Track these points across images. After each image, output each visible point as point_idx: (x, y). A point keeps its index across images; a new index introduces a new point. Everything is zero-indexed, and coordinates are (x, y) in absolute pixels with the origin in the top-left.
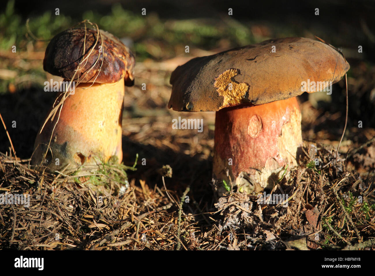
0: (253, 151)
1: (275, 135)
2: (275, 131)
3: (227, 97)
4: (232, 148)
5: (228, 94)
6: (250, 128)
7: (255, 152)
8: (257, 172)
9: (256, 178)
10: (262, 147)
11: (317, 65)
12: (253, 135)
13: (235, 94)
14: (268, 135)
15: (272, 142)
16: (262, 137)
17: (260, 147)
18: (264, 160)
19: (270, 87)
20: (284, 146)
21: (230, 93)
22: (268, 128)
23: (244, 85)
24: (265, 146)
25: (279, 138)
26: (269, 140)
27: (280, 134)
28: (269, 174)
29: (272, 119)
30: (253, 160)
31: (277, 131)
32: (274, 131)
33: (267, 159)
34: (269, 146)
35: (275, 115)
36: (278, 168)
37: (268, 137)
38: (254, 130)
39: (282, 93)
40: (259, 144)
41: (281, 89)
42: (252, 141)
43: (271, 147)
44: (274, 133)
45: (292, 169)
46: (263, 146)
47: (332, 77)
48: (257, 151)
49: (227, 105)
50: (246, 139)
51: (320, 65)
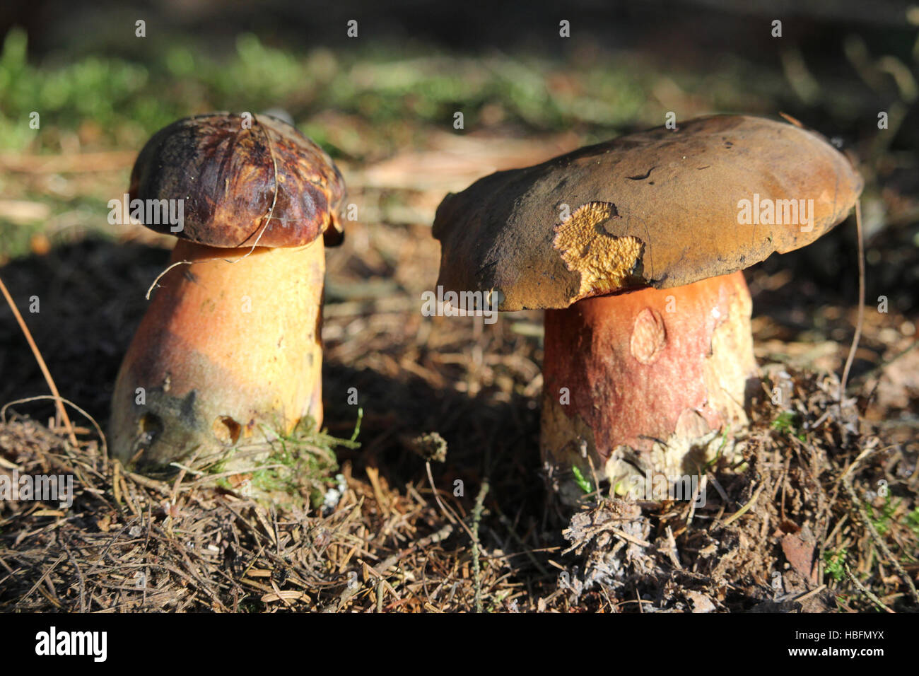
0: (647, 396)
1: (697, 356)
2: (697, 346)
3: (588, 273)
4: (594, 390)
5: (592, 266)
6: (637, 341)
7: (651, 397)
8: (656, 447)
9: (654, 460)
10: (666, 387)
11: (796, 183)
12: (643, 358)
13: (607, 265)
14: (680, 356)
15: (690, 373)
16: (665, 361)
17: (662, 385)
18: (672, 415)
19: (694, 244)
20: (717, 380)
21: (595, 263)
22: (680, 339)
23: (628, 242)
24: (673, 383)
25: (707, 361)
26: (682, 367)
27: (708, 351)
28: (686, 449)
29: (687, 315)
30: (647, 417)
31: (701, 345)
32: (693, 345)
33: (679, 413)
34: (684, 383)
35: (694, 306)
36: (706, 434)
37: (681, 360)
38: (645, 344)
39: (723, 258)
40: (660, 380)
41: (719, 248)
42: (642, 373)
43: (688, 385)
44: (694, 350)
45: (737, 432)
46: (670, 384)
47: (832, 212)
48: (656, 396)
49: (589, 293)
50: (627, 368)
51: (803, 183)
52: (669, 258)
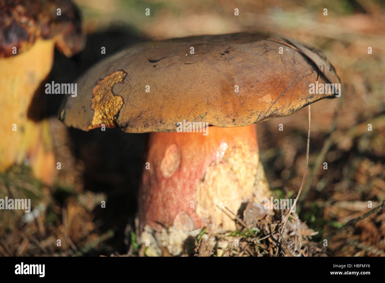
0: (163, 197)
1: (194, 180)
2: (196, 174)
5: (101, 109)
6: (166, 162)
7: (165, 199)
8: (164, 231)
9: (163, 238)
10: (173, 195)
11: (247, 85)
12: (166, 174)
14: (184, 177)
15: (188, 190)
16: (176, 179)
17: (171, 193)
18: (173, 213)
21: (102, 107)
22: (187, 168)
23: (119, 99)
24: (178, 193)
25: (199, 184)
26: (184, 185)
27: (202, 178)
29: (195, 153)
30: (161, 211)
31: (198, 174)
32: (194, 173)
33: (177, 213)
34: (183, 195)
35: (200, 148)
36: (193, 230)
37: (185, 180)
38: (169, 166)
39: (163, 122)
40: (171, 190)
42: (163, 183)
43: (186, 197)
44: (193, 176)
46: (175, 194)
47: (268, 108)
48: (167, 199)
50: (157, 176)
52: (132, 114)
